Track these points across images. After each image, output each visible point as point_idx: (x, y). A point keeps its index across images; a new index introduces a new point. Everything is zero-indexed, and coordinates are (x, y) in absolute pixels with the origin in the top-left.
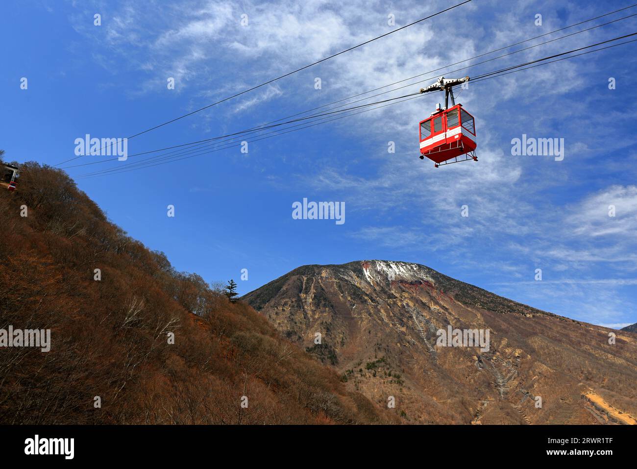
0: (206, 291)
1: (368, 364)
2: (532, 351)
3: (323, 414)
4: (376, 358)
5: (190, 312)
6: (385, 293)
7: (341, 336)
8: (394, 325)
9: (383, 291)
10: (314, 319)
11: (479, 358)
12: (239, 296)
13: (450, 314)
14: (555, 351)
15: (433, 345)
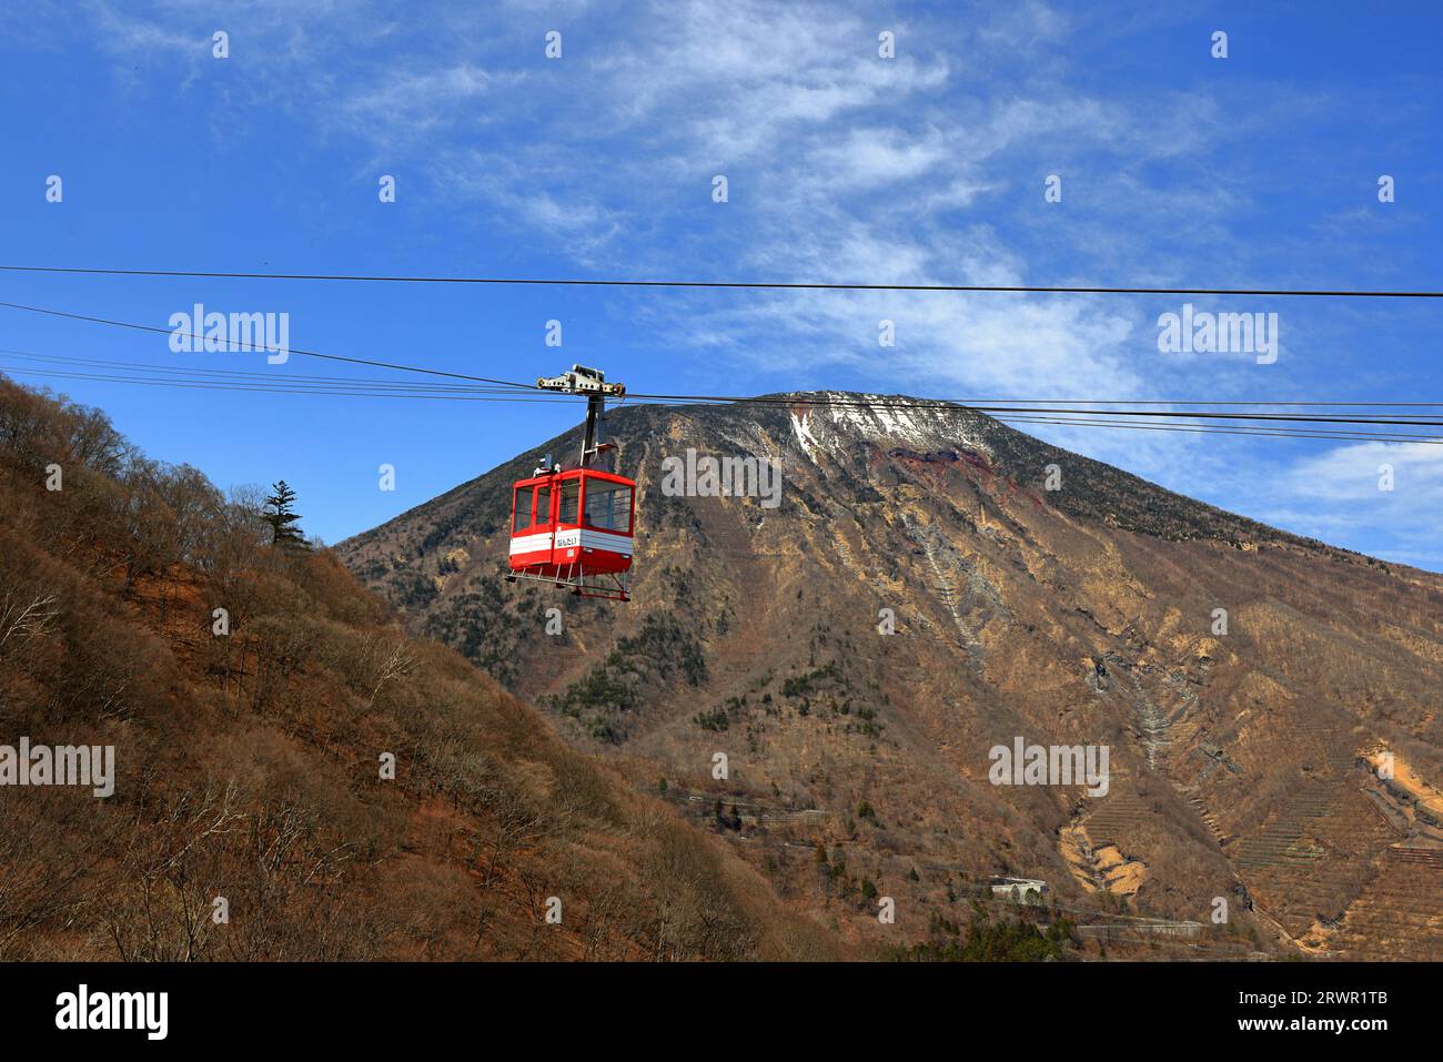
1: (788, 682)
4: (812, 664)
6: (851, 485)
7: (720, 605)
8: (871, 575)
9: (845, 479)
10: (644, 560)
11: (1098, 662)
13: (1030, 543)
14: (1306, 642)
15: (976, 630)
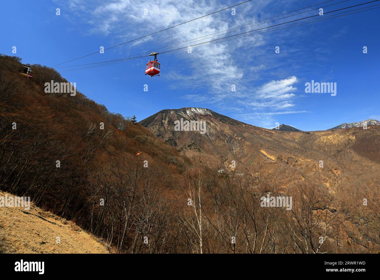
0: (123, 120)
1: (188, 145)
2: (244, 138)
3: (171, 164)
4: (191, 143)
5: (117, 128)
7: (178, 135)
9: (194, 119)
10: (168, 130)
11: (227, 141)
12: (138, 122)
13: (217, 126)
14: (251, 137)
15: (211, 137)
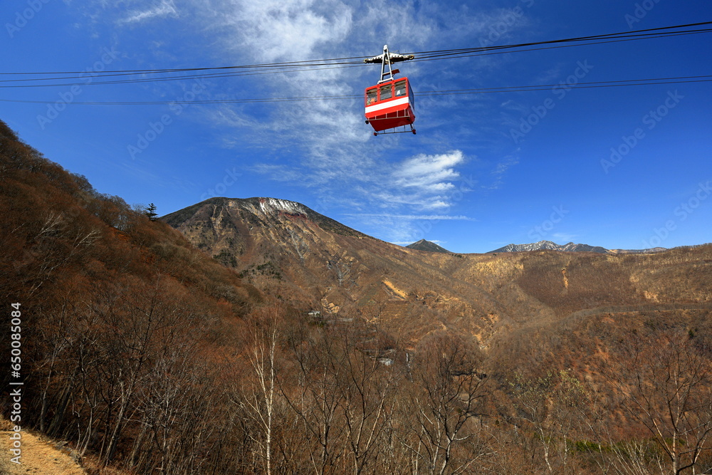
0: (128, 211)
1: (259, 266)
3: (223, 299)
4: (264, 262)
5: (112, 226)
6: (274, 220)
7: (241, 247)
8: (278, 241)
9: (273, 218)
10: (221, 235)
11: (329, 262)
12: (159, 216)
13: (315, 235)
14: (372, 258)
15: (302, 255)
